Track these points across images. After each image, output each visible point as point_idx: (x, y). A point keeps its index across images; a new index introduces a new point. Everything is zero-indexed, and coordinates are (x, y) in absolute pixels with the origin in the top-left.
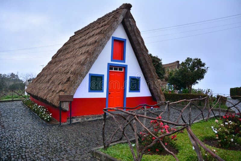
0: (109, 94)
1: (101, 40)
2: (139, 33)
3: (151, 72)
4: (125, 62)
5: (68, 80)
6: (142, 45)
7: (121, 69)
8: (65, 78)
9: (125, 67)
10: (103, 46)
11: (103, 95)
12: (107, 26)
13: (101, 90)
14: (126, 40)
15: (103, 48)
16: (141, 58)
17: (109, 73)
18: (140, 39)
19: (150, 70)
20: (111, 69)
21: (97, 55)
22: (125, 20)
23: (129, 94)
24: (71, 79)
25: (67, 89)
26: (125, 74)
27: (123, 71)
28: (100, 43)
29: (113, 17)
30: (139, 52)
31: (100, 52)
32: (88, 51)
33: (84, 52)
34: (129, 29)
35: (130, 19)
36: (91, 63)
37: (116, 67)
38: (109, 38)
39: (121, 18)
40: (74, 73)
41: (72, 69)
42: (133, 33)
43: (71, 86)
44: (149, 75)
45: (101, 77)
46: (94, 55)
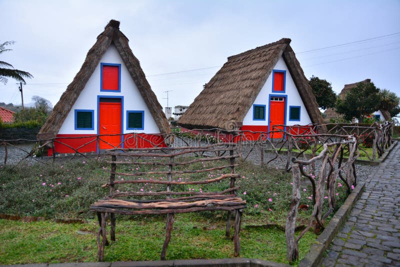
0: (271, 122)
1: (264, 75)
2: (298, 64)
3: (311, 101)
4: (285, 92)
5: (238, 110)
6: (301, 75)
7: (281, 99)
8: (233, 109)
9: (285, 98)
10: (265, 80)
11: (265, 123)
12: (269, 62)
13: (263, 118)
14: (285, 71)
15: (265, 82)
16: (301, 88)
17: (270, 103)
18: (299, 71)
19: (310, 99)
20: (272, 99)
21: (261, 89)
22: (285, 54)
23: (290, 123)
24: (241, 109)
25: (237, 117)
26: (285, 103)
27: (283, 101)
28: (263, 77)
29: (274, 53)
30: (299, 82)
31: (263, 85)
32: (253, 85)
33: (248, 85)
34: (289, 61)
35: (289, 52)
36: (256, 95)
37: (276, 98)
38: (270, 73)
39: (281, 53)
40: (242, 104)
41: (240, 101)
42: (293, 65)
43: (241, 115)
44: (310, 104)
45: (263, 107)
46: (258, 89)
